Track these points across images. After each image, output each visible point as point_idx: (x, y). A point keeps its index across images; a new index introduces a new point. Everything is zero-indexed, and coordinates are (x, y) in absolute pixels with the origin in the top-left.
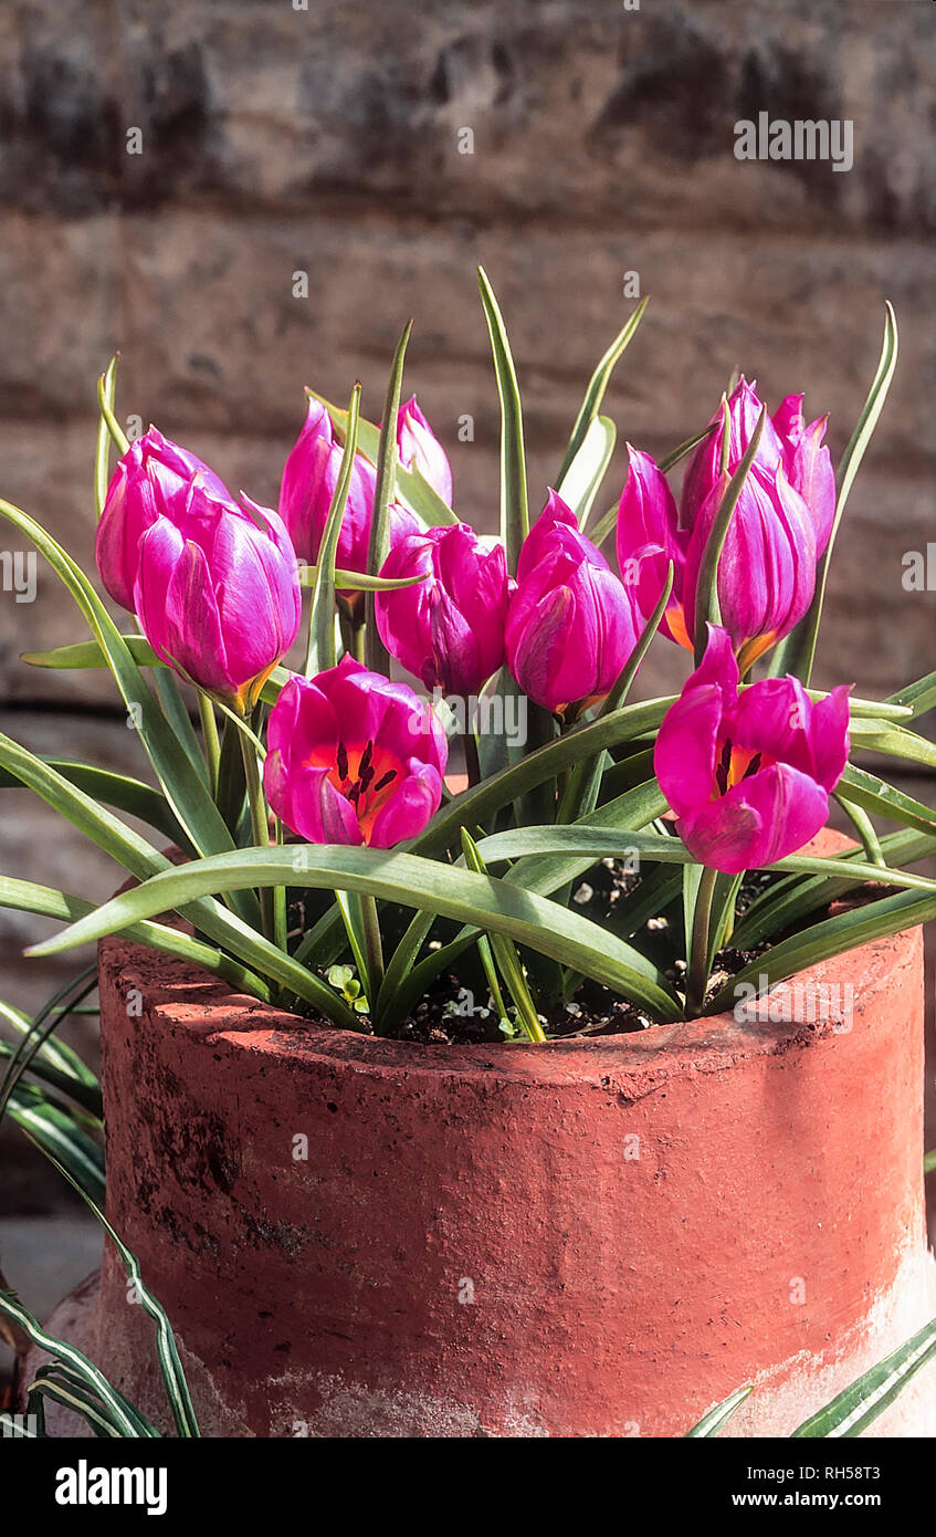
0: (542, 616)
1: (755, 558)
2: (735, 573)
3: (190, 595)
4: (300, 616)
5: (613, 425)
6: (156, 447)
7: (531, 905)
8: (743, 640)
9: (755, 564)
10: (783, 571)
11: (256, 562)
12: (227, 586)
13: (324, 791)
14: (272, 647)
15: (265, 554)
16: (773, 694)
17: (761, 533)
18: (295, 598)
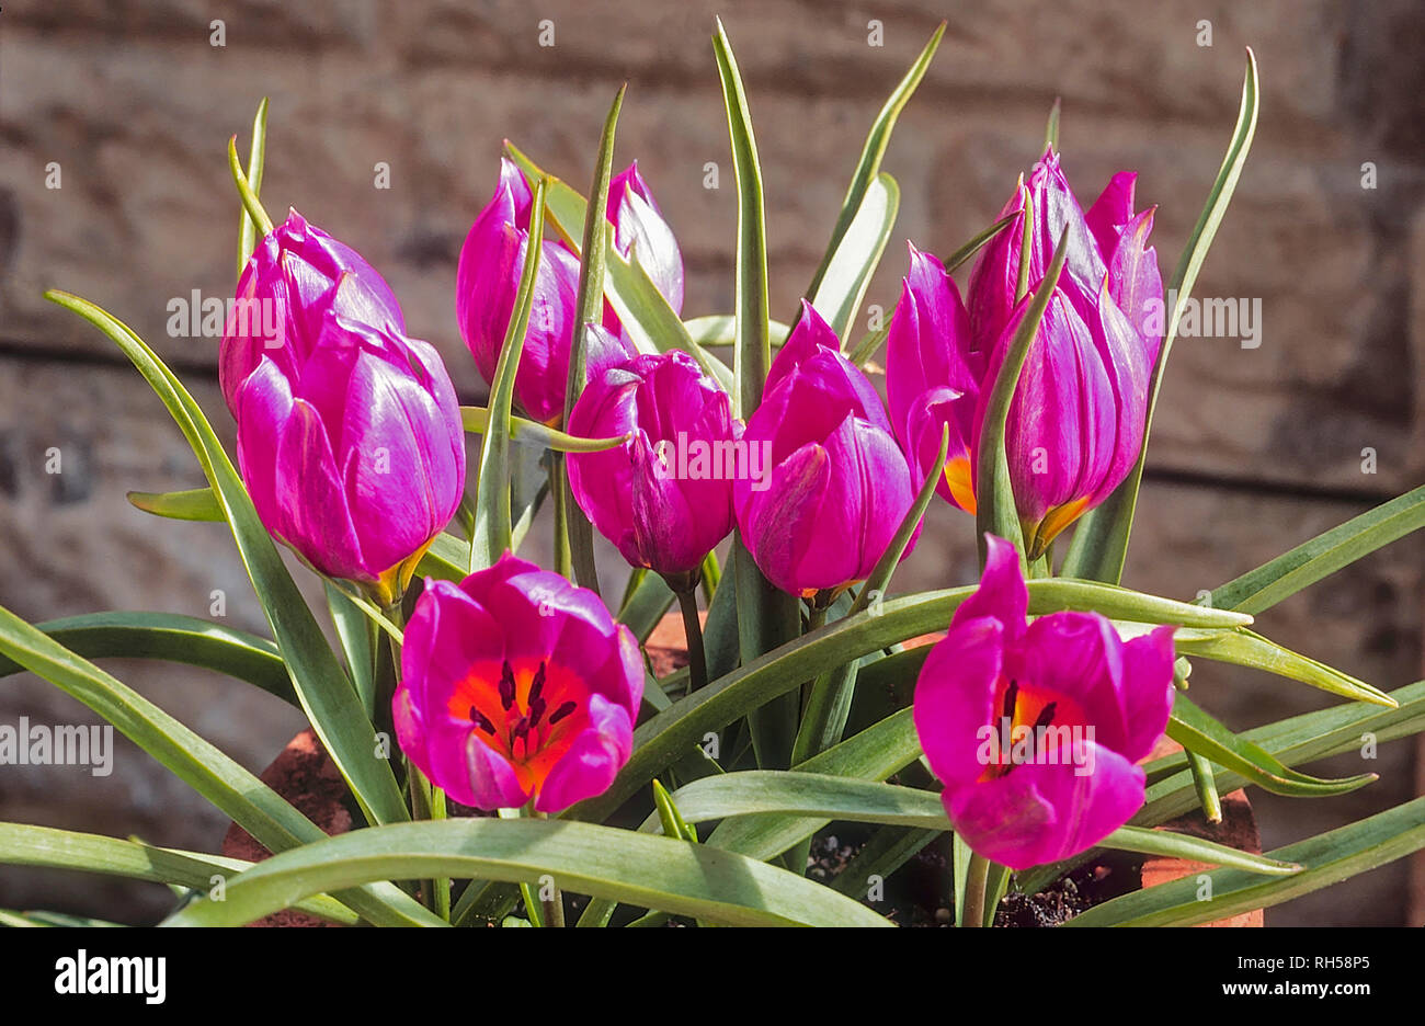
0: (788, 479)
1: (1066, 408)
2: (1039, 427)
3: (305, 468)
4: (462, 479)
5: (897, 190)
6: (298, 238)
7: (749, 876)
8: (1046, 507)
9: (1065, 415)
10: (1102, 425)
11: (401, 418)
12: (363, 452)
13: (470, 750)
14: (423, 526)
15: (414, 408)
16: (1071, 635)
17: (1075, 375)
18: (456, 457)
